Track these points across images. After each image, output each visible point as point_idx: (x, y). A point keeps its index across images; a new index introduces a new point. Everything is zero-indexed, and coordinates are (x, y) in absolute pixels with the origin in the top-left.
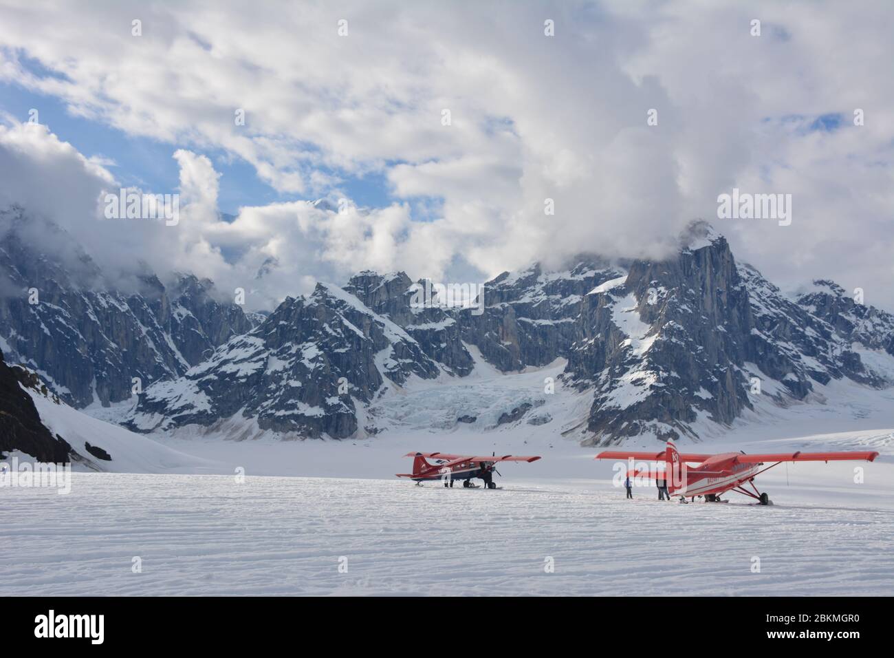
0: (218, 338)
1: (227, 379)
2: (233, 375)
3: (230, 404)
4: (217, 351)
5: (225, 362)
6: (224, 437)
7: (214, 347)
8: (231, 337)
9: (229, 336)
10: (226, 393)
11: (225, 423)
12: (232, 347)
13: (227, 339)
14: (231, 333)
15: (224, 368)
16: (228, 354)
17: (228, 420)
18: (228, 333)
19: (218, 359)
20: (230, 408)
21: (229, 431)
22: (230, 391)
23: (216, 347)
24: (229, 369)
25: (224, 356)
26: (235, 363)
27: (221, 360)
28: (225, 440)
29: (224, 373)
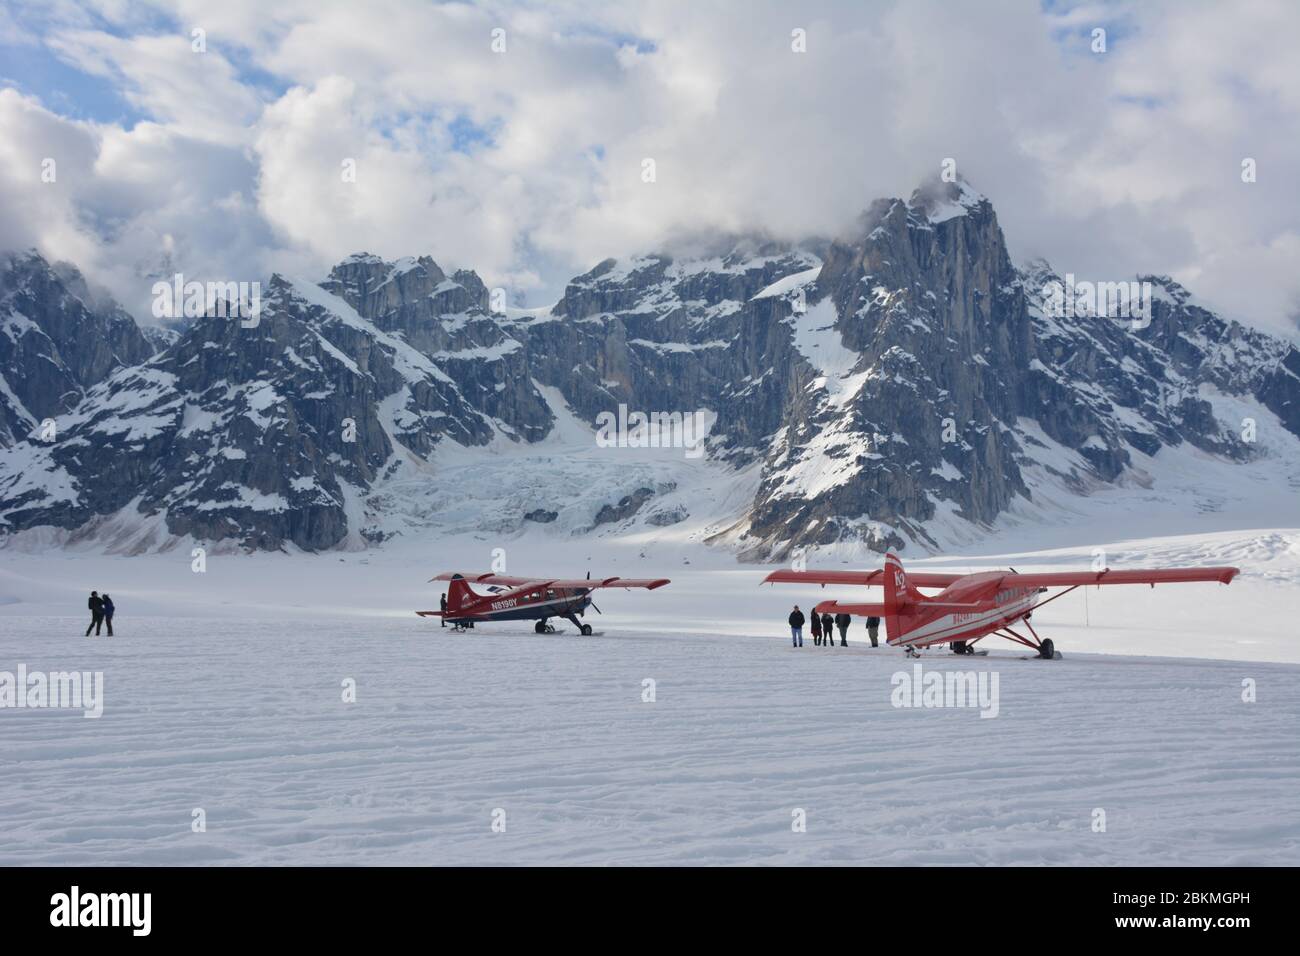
0: (90, 371)
1: (108, 445)
2: (119, 439)
3: (114, 491)
4: (89, 395)
5: (104, 415)
6: (103, 549)
7: (82, 388)
8: (114, 370)
9: (111, 368)
10: (106, 472)
11: (106, 525)
12: (116, 388)
13: (107, 374)
14: (115, 363)
15: (101, 426)
16: (108, 399)
17: (110, 519)
18: (107, 362)
19: (91, 409)
20: (115, 496)
21: (112, 538)
22: (113, 467)
23: (87, 387)
24: (111, 426)
25: (102, 404)
26: (122, 417)
27: (95, 411)
28: (106, 553)
29: (102, 434)
